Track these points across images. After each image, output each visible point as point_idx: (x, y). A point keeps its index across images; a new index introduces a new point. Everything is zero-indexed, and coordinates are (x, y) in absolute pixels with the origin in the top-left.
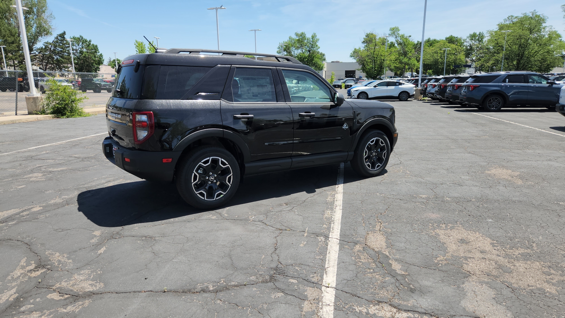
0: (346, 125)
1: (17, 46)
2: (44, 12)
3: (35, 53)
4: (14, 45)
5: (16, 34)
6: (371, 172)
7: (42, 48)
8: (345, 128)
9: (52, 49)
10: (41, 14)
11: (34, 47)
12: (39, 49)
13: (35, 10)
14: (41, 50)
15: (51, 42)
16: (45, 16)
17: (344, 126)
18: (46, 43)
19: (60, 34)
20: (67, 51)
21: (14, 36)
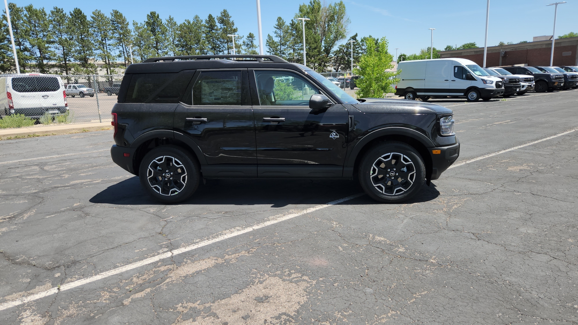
0: (335, 134)
1: (318, 51)
2: (342, 18)
3: (331, 56)
4: (316, 50)
5: (318, 40)
6: (384, 196)
7: (337, 51)
8: (334, 138)
9: (345, 51)
10: (340, 20)
11: (332, 50)
12: (335, 52)
13: (336, 17)
14: (337, 53)
15: (345, 44)
16: (343, 21)
17: (331, 135)
18: (341, 46)
19: (353, 37)
20: (356, 52)
21: (317, 42)
